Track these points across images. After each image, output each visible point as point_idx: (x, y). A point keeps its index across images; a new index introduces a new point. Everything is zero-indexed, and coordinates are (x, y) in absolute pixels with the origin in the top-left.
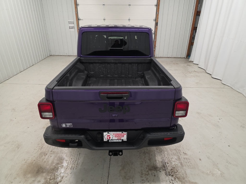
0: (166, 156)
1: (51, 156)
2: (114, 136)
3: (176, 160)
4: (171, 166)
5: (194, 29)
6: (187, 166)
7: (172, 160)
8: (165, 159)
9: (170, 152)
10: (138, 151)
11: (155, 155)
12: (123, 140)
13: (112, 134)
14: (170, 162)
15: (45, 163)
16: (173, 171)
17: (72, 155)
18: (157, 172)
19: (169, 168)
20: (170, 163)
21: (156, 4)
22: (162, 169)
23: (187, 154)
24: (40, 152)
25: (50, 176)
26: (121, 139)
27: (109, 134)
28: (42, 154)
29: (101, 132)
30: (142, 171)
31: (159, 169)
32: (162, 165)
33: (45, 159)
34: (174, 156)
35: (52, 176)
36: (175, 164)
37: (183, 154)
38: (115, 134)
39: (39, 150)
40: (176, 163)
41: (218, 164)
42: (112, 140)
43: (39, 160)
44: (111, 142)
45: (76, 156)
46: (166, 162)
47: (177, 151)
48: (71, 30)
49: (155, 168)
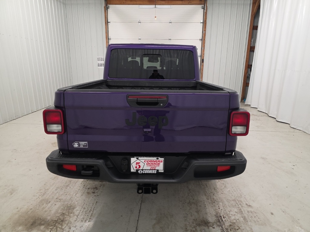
0: (221, 208)
1: (55, 205)
2: (146, 163)
3: (236, 214)
4: (229, 220)
5: (249, 67)
6: (252, 221)
7: (230, 213)
8: (220, 212)
9: (226, 203)
10: (180, 201)
11: (206, 207)
12: (158, 170)
13: (143, 161)
14: (228, 215)
15: (46, 213)
16: (233, 227)
17: (85, 204)
18: (208, 228)
19: (227, 224)
20: (227, 217)
21: (201, 38)
22: (217, 224)
23: (253, 206)
24: (41, 199)
25: (50, 230)
26: (155, 170)
27: (138, 161)
28: (43, 202)
29: (128, 157)
30: (186, 226)
31: (211, 224)
32: (215, 220)
33: (46, 208)
34: (233, 208)
35: (53, 230)
36: (235, 218)
37: (246, 206)
38: (147, 160)
39: (40, 197)
40: (237, 218)
41: (299, 220)
42: (142, 170)
43: (38, 208)
44: (141, 173)
45: (91, 205)
46: (221, 215)
47: (237, 202)
48: (100, 67)
49: (206, 223)
